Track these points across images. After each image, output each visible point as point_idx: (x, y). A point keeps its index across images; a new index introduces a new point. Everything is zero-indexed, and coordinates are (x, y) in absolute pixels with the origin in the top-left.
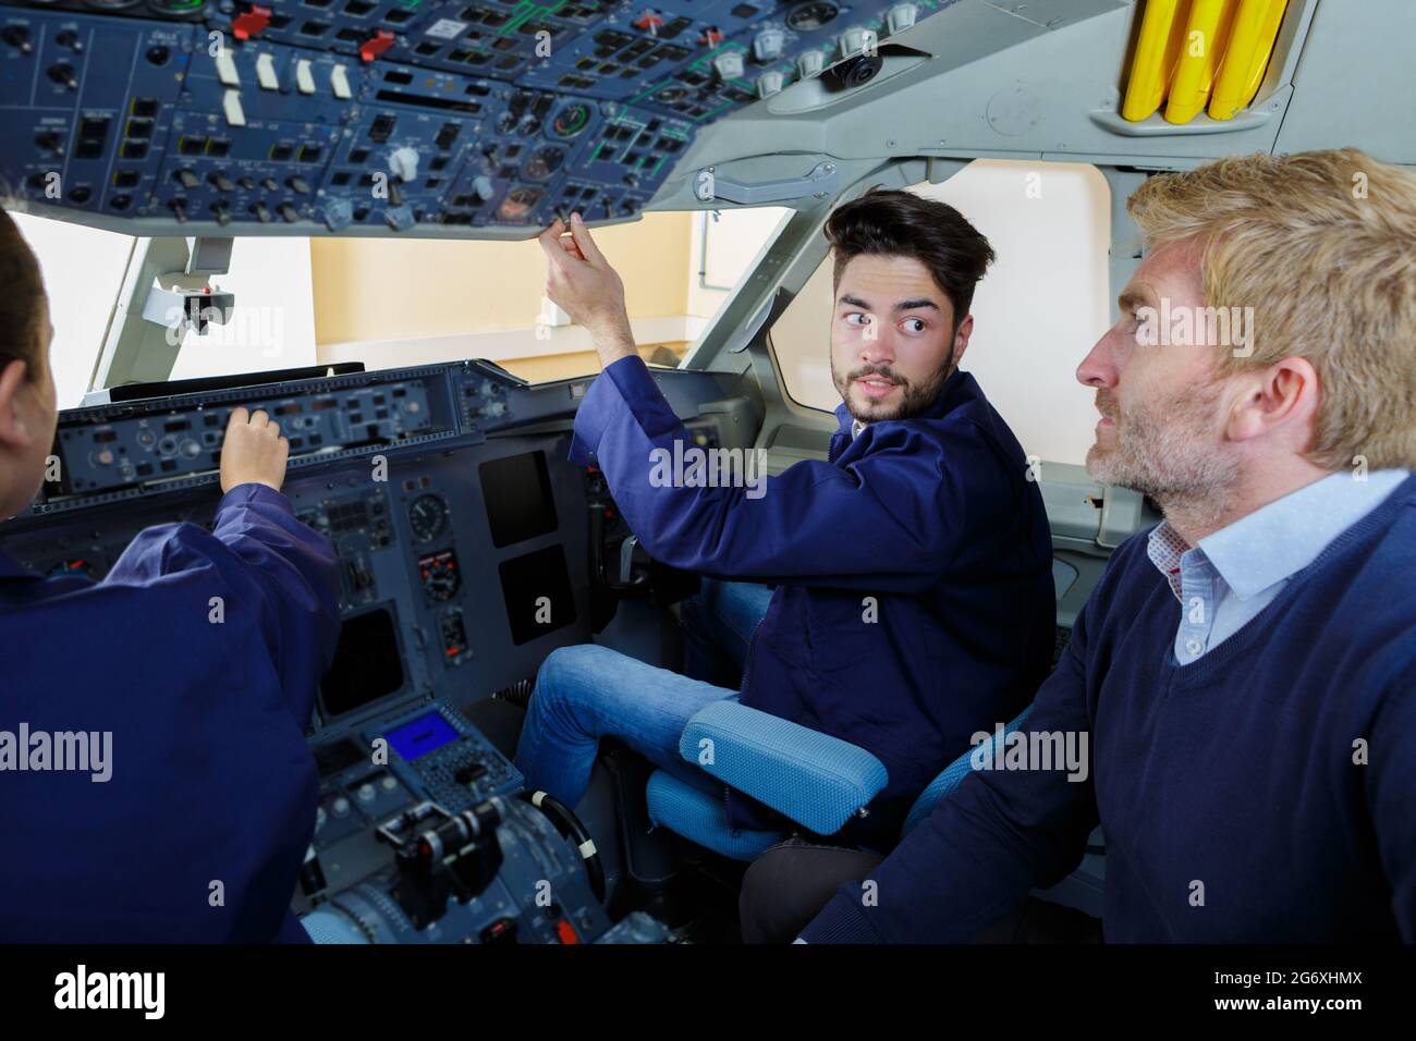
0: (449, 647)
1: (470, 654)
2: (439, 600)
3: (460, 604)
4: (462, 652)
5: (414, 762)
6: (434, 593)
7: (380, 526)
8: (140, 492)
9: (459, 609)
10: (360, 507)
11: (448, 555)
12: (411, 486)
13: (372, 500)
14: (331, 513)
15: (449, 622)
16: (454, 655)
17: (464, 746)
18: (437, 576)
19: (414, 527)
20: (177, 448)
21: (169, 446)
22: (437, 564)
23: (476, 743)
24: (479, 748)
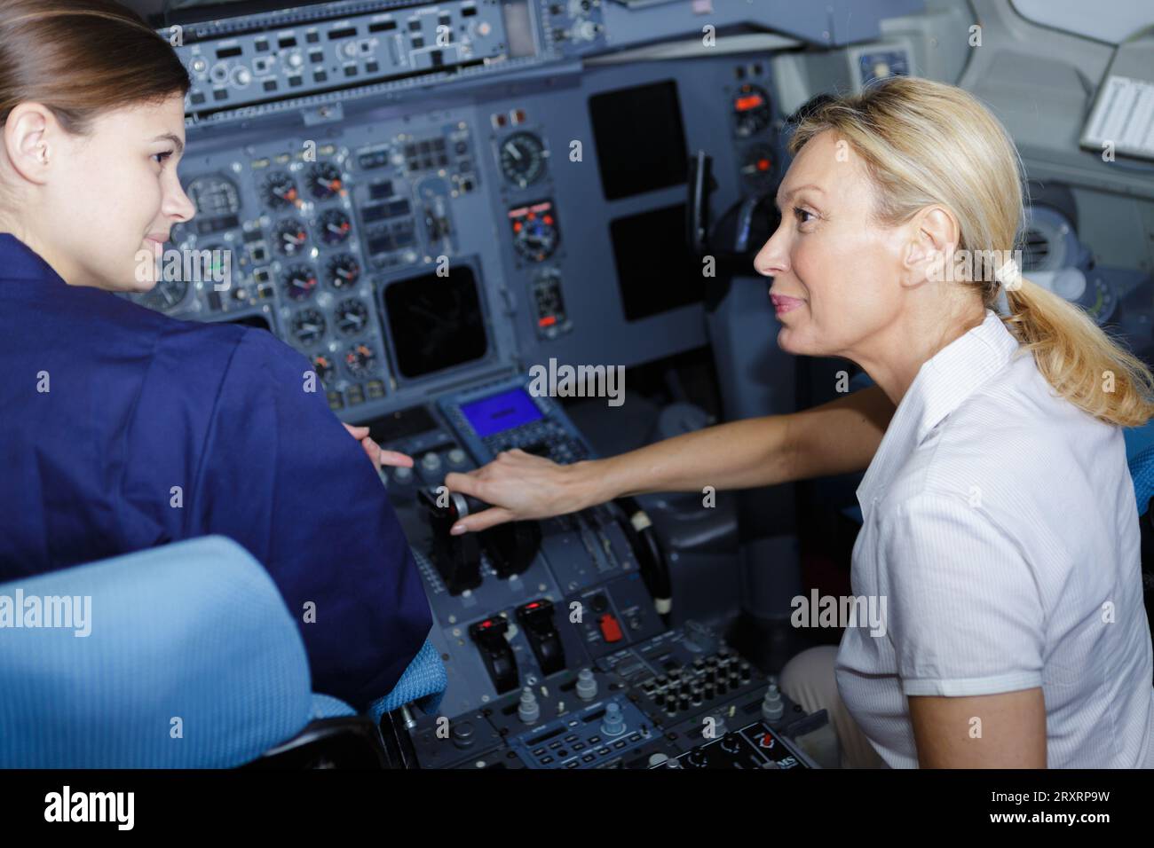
0: (542, 315)
1: (567, 326)
2: (532, 259)
3: (558, 266)
4: (558, 323)
5: (487, 438)
6: (527, 252)
7: (464, 168)
8: (194, 122)
9: (556, 272)
10: (440, 144)
11: (545, 207)
12: (502, 121)
13: (454, 137)
14: (410, 150)
15: (544, 287)
16: (548, 326)
17: (545, 428)
18: (531, 231)
19: (505, 171)
20: (229, 75)
21: (221, 74)
22: (532, 217)
23: (559, 425)
24: (562, 432)
